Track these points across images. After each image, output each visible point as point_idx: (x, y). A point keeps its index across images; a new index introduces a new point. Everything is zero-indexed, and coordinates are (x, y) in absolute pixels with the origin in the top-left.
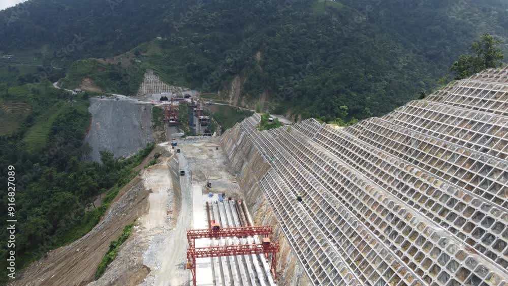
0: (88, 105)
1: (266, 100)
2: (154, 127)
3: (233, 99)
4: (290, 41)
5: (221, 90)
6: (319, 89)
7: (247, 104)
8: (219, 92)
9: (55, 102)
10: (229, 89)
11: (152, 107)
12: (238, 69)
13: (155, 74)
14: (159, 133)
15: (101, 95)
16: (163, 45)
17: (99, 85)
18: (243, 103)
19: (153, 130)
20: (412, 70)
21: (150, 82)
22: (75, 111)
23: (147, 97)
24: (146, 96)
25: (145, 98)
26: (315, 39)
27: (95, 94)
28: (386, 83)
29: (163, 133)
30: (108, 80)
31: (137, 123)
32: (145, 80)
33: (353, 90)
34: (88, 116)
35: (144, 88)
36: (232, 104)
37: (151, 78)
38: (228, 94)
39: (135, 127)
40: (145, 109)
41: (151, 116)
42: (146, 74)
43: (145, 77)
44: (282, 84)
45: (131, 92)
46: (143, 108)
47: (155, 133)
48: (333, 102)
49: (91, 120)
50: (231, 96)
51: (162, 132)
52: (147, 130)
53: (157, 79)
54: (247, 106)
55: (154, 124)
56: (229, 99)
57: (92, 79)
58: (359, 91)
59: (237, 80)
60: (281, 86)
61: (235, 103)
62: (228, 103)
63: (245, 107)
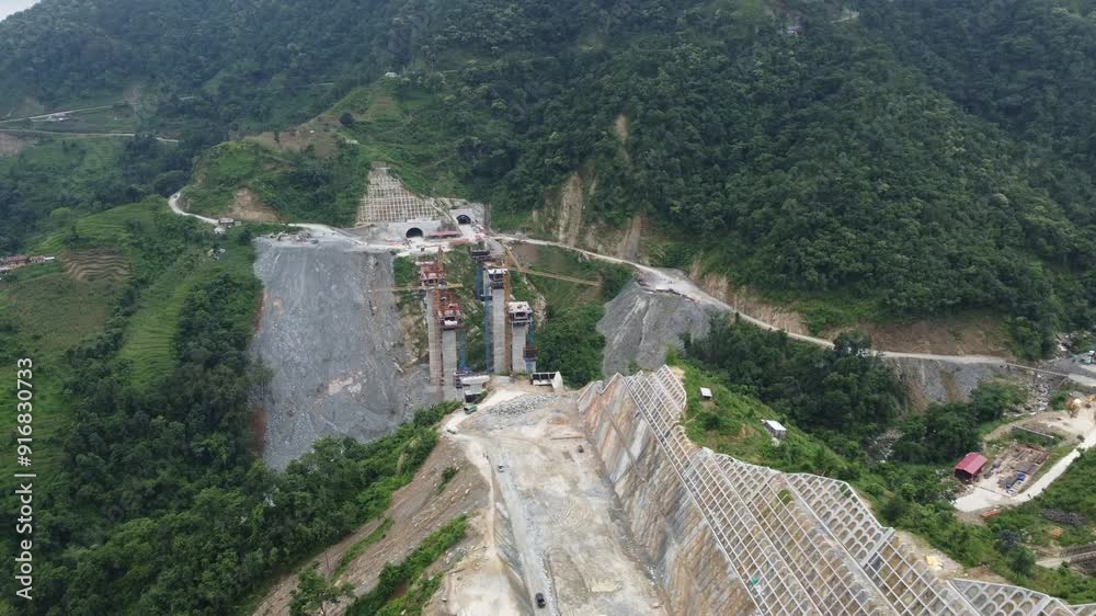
0: (252, 258)
1: (642, 234)
2: (400, 306)
3: (566, 230)
4: (693, 87)
5: (540, 208)
6: (768, 218)
7: (600, 242)
8: (535, 213)
9: (180, 251)
10: (558, 205)
11: (392, 259)
12: (575, 158)
13: (390, 172)
14: (411, 321)
15: (276, 230)
16: (401, 92)
17: (271, 205)
18: (590, 240)
19: (396, 315)
20: (977, 163)
21: (381, 194)
22: (226, 280)
23: (378, 232)
24: (375, 229)
25: (373, 233)
26: (747, 82)
27: (264, 229)
28: (919, 203)
29: (420, 320)
30: (290, 191)
31: (360, 299)
32: (371, 189)
33: (844, 223)
34: (254, 287)
35: (370, 208)
36: (566, 242)
37: (383, 186)
38: (555, 219)
39: (357, 306)
40: (377, 264)
41: (390, 281)
42: (370, 173)
43: (368, 182)
44: (678, 196)
45: (342, 219)
46: (372, 261)
47: (403, 320)
48: (802, 254)
49: (262, 295)
50: (562, 223)
51: (417, 317)
52: (384, 315)
53: (396, 185)
54: (600, 247)
55: (398, 299)
56: (558, 230)
57: (254, 190)
58: (859, 226)
59: (575, 184)
60: (675, 202)
61: (572, 241)
62: (556, 240)
63: (596, 251)
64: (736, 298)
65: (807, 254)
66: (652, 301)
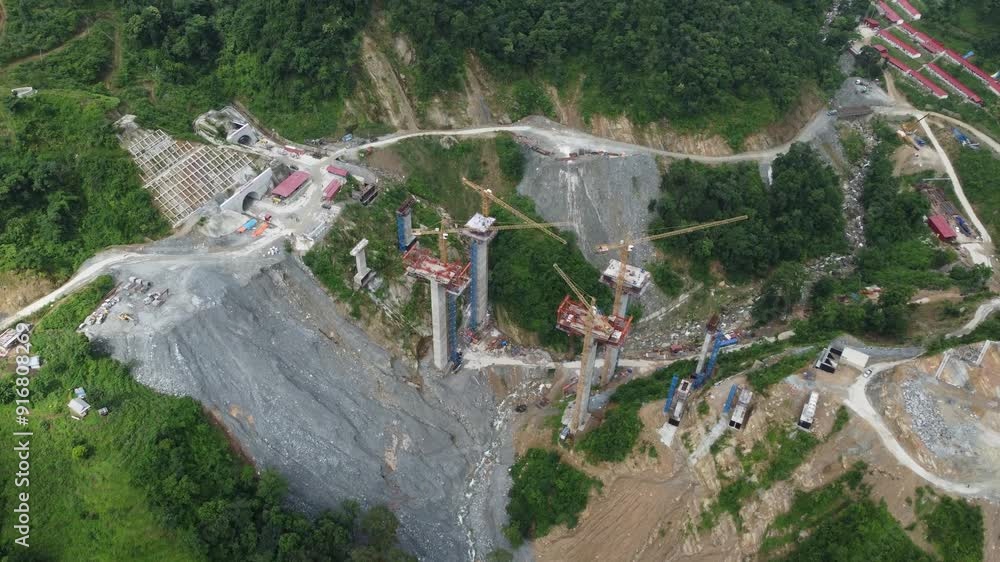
1: (484, 89)
2: (356, 314)
3: (397, 112)
5: (350, 95)
7: (450, 115)
8: (347, 104)
10: (369, 83)
11: (298, 259)
13: (140, 124)
14: (377, 323)
18: (437, 115)
19: (361, 326)
29: (384, 316)
31: (308, 334)
35: (167, 195)
36: (407, 128)
38: (377, 102)
42: (117, 139)
47: (372, 327)
50: (387, 104)
51: (379, 314)
52: (348, 335)
53: (166, 140)
54: (452, 121)
55: (349, 306)
56: (387, 115)
59: (372, 48)
61: (413, 123)
62: (392, 130)
63: (449, 128)
64: (647, 136)
65: (706, 75)
66: (581, 171)
